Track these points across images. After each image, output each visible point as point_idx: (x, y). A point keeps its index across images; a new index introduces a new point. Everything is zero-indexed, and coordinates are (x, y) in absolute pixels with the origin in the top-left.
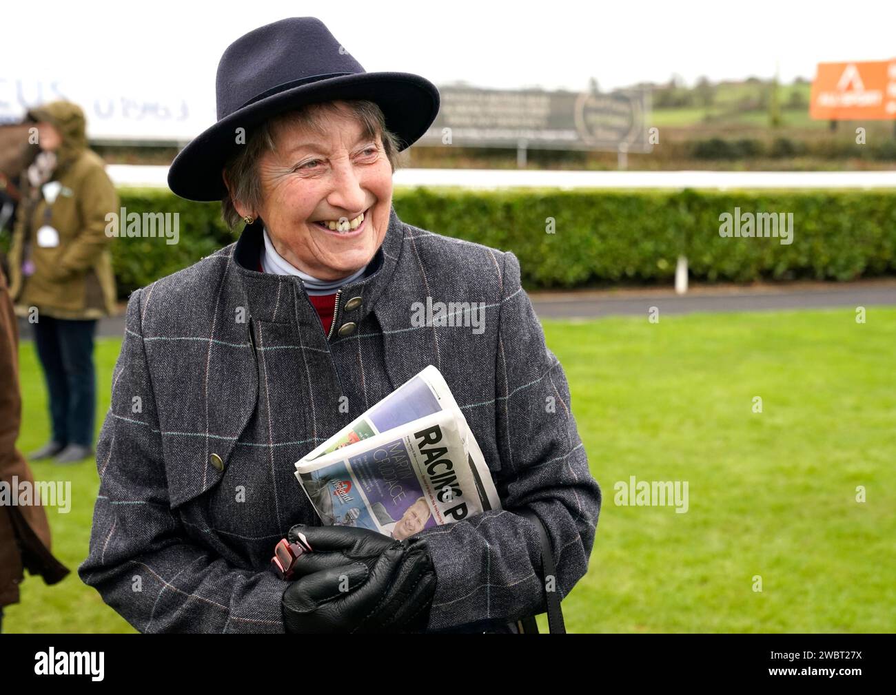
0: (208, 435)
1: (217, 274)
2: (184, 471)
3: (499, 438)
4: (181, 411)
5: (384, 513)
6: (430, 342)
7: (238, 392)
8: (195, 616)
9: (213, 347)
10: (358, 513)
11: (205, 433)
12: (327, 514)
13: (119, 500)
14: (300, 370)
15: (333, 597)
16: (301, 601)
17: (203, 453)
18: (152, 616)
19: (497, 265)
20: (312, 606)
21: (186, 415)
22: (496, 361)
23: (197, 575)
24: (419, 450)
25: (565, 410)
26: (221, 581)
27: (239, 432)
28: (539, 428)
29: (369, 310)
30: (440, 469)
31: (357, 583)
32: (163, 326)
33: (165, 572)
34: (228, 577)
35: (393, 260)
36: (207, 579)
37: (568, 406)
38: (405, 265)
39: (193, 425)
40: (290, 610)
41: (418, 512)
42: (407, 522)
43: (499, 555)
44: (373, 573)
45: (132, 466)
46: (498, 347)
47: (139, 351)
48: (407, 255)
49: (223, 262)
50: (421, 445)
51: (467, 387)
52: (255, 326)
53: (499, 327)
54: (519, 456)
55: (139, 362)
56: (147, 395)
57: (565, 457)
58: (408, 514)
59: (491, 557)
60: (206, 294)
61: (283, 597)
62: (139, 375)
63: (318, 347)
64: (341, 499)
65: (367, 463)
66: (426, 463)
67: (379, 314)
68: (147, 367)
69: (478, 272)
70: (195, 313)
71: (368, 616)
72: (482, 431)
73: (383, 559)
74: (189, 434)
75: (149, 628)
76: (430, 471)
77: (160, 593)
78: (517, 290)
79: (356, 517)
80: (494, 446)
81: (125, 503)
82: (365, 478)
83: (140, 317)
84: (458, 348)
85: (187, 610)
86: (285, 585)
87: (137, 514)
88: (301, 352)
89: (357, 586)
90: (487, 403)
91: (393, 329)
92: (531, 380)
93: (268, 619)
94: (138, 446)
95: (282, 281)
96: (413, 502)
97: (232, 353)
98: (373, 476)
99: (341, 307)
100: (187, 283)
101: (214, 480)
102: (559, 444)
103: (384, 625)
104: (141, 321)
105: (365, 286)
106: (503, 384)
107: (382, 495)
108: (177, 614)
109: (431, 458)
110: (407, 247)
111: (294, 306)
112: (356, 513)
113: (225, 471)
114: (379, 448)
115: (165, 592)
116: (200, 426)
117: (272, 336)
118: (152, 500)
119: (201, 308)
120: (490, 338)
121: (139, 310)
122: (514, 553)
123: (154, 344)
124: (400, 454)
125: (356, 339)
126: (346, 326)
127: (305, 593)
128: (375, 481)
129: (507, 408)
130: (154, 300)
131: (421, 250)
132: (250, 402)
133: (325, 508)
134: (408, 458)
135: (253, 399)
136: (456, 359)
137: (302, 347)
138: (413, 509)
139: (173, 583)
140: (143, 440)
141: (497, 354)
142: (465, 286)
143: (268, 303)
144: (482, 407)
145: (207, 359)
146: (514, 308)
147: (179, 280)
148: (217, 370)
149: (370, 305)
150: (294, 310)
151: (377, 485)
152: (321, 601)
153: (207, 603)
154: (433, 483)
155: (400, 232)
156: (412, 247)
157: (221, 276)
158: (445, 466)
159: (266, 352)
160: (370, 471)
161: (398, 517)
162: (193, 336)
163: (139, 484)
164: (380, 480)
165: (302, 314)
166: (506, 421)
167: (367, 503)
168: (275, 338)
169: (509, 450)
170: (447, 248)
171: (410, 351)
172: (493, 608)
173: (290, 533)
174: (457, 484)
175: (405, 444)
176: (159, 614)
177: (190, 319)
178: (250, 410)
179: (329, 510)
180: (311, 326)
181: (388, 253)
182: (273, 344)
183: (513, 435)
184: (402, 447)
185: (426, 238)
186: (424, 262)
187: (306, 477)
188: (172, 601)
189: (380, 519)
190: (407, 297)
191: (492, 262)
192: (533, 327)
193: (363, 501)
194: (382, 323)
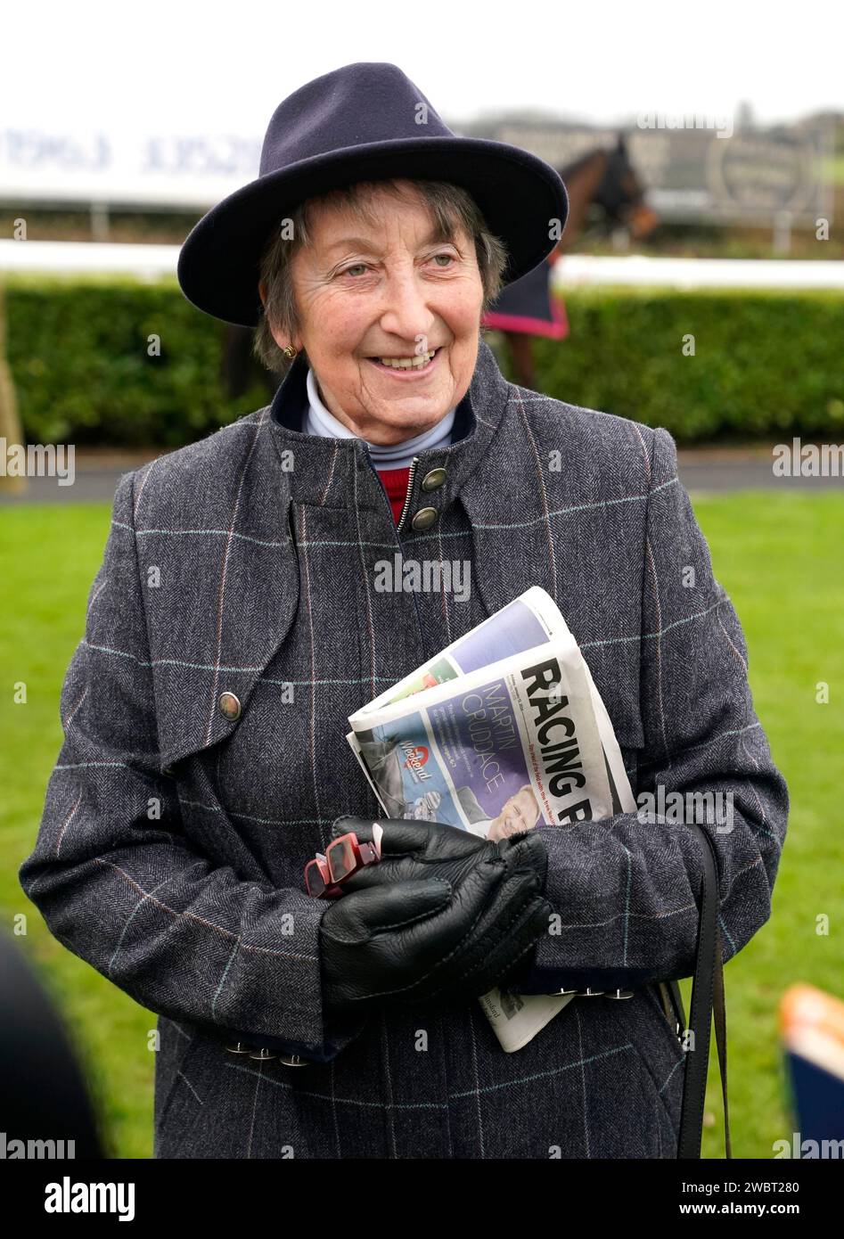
0: (218, 669)
1: (242, 446)
2: (181, 716)
3: (645, 697)
4: (182, 633)
5: (474, 804)
6: (542, 546)
7: (266, 606)
8: (185, 945)
9: (233, 543)
10: (439, 801)
11: (214, 665)
12: (394, 797)
13: (89, 761)
14: (356, 578)
15: (396, 925)
16: (349, 927)
17: (209, 694)
18: (120, 943)
19: (643, 443)
20: (364, 933)
21: (189, 638)
22: (644, 579)
23: (192, 885)
24: (528, 698)
25: (741, 663)
26: (227, 893)
27: (266, 660)
28: (705, 688)
29: (454, 494)
30: (557, 735)
31: (433, 908)
32: (163, 516)
33: (145, 878)
34: (236, 889)
35: (490, 428)
36: (207, 890)
37: (746, 659)
38: (506, 436)
39: (198, 654)
40: (332, 940)
41: (523, 808)
42: (508, 823)
43: (644, 868)
44: (457, 894)
45: (108, 716)
46: (645, 559)
47: (128, 548)
48: (512, 422)
49: (250, 432)
50: (531, 690)
51: (597, 615)
52: (296, 513)
53: (646, 530)
54: (675, 725)
55: (127, 564)
56: (134, 610)
57: (741, 732)
58: (508, 809)
59: (633, 869)
60: (226, 471)
61: (322, 920)
62: (126, 583)
63: (382, 541)
64: (414, 775)
65: (453, 717)
66: (537, 722)
67: (467, 502)
68: (137, 571)
69: (614, 451)
70: (211, 497)
71: (444, 960)
72: (618, 682)
73: (473, 876)
74: (193, 666)
75: (114, 963)
76: (542, 737)
77: (137, 908)
78: (673, 477)
79: (436, 807)
80: (636, 708)
81: (97, 764)
82: (448, 744)
83: (133, 504)
84: (585, 559)
85: (175, 935)
86: (326, 904)
87: (114, 781)
88: (359, 551)
89: (433, 912)
90: (625, 640)
91: (487, 523)
92: (694, 612)
93: (297, 951)
94: (118, 687)
95: (339, 447)
96: (516, 791)
97: (259, 553)
98: (459, 741)
99: (418, 484)
100: (200, 459)
101: (223, 733)
102: (734, 709)
103: (466, 975)
104: (133, 510)
105: (450, 455)
106: (654, 614)
107: (472, 776)
108: (159, 940)
109: (545, 714)
110: (513, 413)
111: (353, 482)
112: (435, 800)
113: (242, 718)
114: (469, 693)
115: (143, 906)
116: (208, 655)
117: (320, 525)
118: (134, 765)
119: (218, 490)
120: (631, 544)
121: (132, 495)
122: (666, 869)
123: (150, 538)
124: (499, 704)
125: (435, 540)
126: (423, 514)
127: (355, 914)
128: (463, 751)
129: (659, 651)
130: (154, 481)
131: (533, 418)
132: (283, 621)
133: (392, 788)
134: (511, 711)
135: (288, 617)
136: (581, 574)
137: (361, 543)
138: (516, 801)
139: (157, 894)
140: (126, 679)
141: (644, 569)
142: (595, 469)
143: (317, 479)
144: (619, 645)
145: (223, 559)
146: (668, 503)
147: (188, 456)
148: (238, 574)
149: (455, 488)
150: (353, 488)
151: (465, 758)
152: (378, 928)
153: (204, 926)
154: (545, 759)
155: (504, 391)
156: (520, 412)
157: (248, 450)
158: (562, 728)
159: (309, 549)
160: (457, 730)
161: (494, 812)
162: (206, 529)
163: (116, 746)
164: (469, 749)
165: (363, 493)
166: (657, 672)
167: (451, 785)
168: (324, 529)
169: (659, 716)
170: (571, 418)
171: (513, 557)
172: (632, 950)
173: (335, 828)
174: (579, 765)
175: (508, 686)
176: (132, 940)
177: (203, 505)
178: (282, 632)
179: (397, 793)
180: (375, 510)
181: (483, 418)
182: (321, 538)
183: (667, 692)
184: (503, 691)
185: (540, 402)
186: (537, 434)
187: (365, 737)
188: (153, 920)
189: (468, 813)
190: (509, 480)
191: (636, 438)
192: (695, 536)
193: (445, 781)
194: (471, 513)
